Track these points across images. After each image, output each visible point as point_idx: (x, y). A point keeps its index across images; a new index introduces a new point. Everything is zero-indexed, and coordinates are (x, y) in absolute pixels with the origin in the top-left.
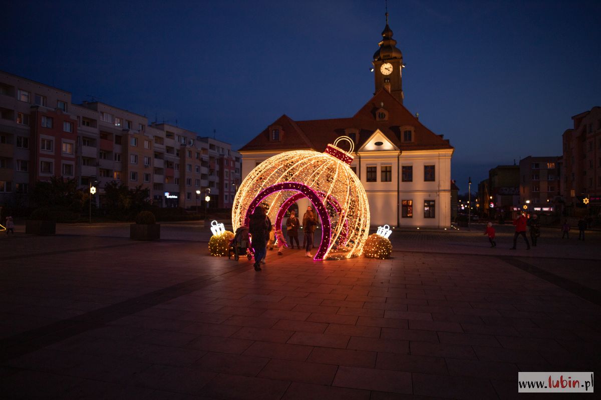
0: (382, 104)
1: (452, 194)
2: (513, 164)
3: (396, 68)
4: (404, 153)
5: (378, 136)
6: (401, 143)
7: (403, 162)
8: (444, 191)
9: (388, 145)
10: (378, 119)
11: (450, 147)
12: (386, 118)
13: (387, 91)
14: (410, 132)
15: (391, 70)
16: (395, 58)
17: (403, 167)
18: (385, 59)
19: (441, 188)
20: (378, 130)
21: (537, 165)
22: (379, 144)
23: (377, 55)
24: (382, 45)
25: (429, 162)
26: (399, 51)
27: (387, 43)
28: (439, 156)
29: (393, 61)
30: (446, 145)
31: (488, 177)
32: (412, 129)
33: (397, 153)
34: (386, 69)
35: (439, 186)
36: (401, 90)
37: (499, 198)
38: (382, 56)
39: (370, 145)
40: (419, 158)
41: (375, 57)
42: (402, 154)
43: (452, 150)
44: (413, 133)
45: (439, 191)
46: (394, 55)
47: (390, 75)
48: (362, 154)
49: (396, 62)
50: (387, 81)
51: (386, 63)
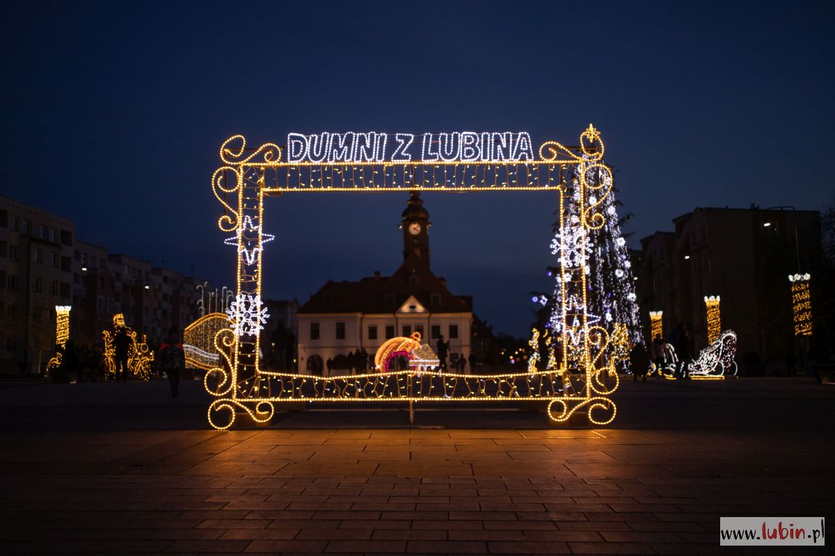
0: (414, 271)
3: (423, 228)
4: (434, 315)
5: (412, 301)
6: (431, 308)
7: (433, 323)
8: (466, 346)
9: (420, 308)
10: (410, 284)
11: (471, 311)
12: (417, 283)
13: (417, 256)
14: (437, 298)
15: (419, 229)
16: (422, 219)
17: (433, 326)
18: (414, 220)
19: (463, 344)
20: (412, 297)
22: (413, 307)
23: (405, 214)
24: (410, 205)
25: (454, 323)
26: (425, 211)
27: (415, 203)
28: (461, 318)
29: (420, 221)
30: (467, 308)
32: (439, 295)
33: (427, 315)
34: (415, 229)
35: (461, 342)
36: (428, 250)
38: (410, 216)
39: (405, 309)
40: (445, 320)
41: (404, 216)
42: (432, 316)
43: (472, 313)
44: (440, 299)
45: (461, 346)
46: (421, 216)
47: (418, 235)
48: (399, 316)
49: (423, 222)
50: (416, 241)
51: (415, 224)
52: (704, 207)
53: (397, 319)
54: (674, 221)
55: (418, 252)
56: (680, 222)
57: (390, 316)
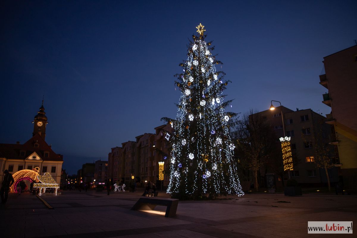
0: (37, 141)
1: (61, 178)
2: (93, 163)
3: (44, 124)
5: (34, 154)
6: (43, 158)
7: (43, 165)
8: (59, 176)
9: (38, 158)
10: (34, 147)
11: (62, 161)
12: (38, 147)
13: (39, 135)
14: (48, 154)
15: (42, 124)
16: (44, 120)
17: (43, 167)
18: (40, 120)
19: (58, 175)
20: (35, 152)
21: (101, 165)
22: (34, 157)
23: (36, 117)
24: (39, 114)
25: (54, 166)
26: (46, 117)
27: (41, 113)
28: (58, 163)
29: (43, 121)
30: (61, 159)
31: (82, 168)
32: (48, 152)
33: (41, 161)
34: (40, 124)
35: (57, 174)
36: (45, 134)
37: (86, 178)
38: (38, 118)
39: (31, 158)
40: (50, 164)
41: (35, 118)
42: (44, 162)
43: (63, 162)
44: (49, 154)
45: (57, 176)
46: (44, 119)
47: (41, 126)
48: (26, 161)
49: (44, 122)
50: (39, 129)
51: (40, 122)
52: (148, 133)
53: (25, 162)
54: (136, 137)
55: (40, 133)
56: (138, 138)
57: (22, 161)
